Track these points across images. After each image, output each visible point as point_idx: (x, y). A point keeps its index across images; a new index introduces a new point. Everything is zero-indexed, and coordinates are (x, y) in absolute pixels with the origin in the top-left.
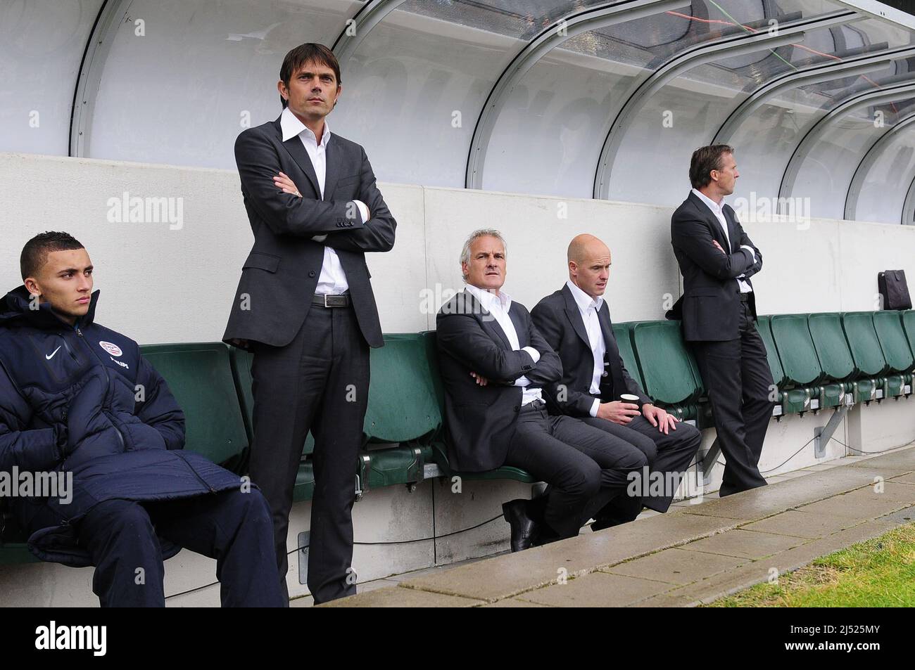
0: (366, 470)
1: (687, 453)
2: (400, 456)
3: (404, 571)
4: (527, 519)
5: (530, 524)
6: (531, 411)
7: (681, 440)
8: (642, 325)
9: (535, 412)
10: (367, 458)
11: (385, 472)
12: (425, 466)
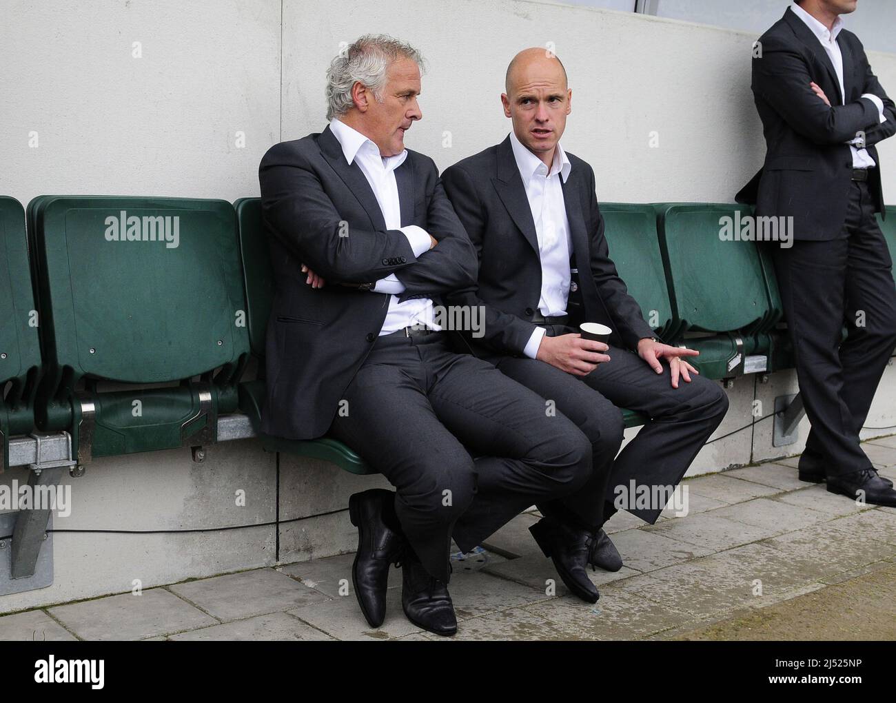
0: (85, 427)
1: (700, 427)
2: (171, 404)
3: (214, 572)
4: (381, 524)
5: (386, 534)
6: (403, 344)
7: (688, 407)
8: (681, 210)
9: (407, 347)
10: (88, 408)
11: (129, 430)
12: (220, 422)
